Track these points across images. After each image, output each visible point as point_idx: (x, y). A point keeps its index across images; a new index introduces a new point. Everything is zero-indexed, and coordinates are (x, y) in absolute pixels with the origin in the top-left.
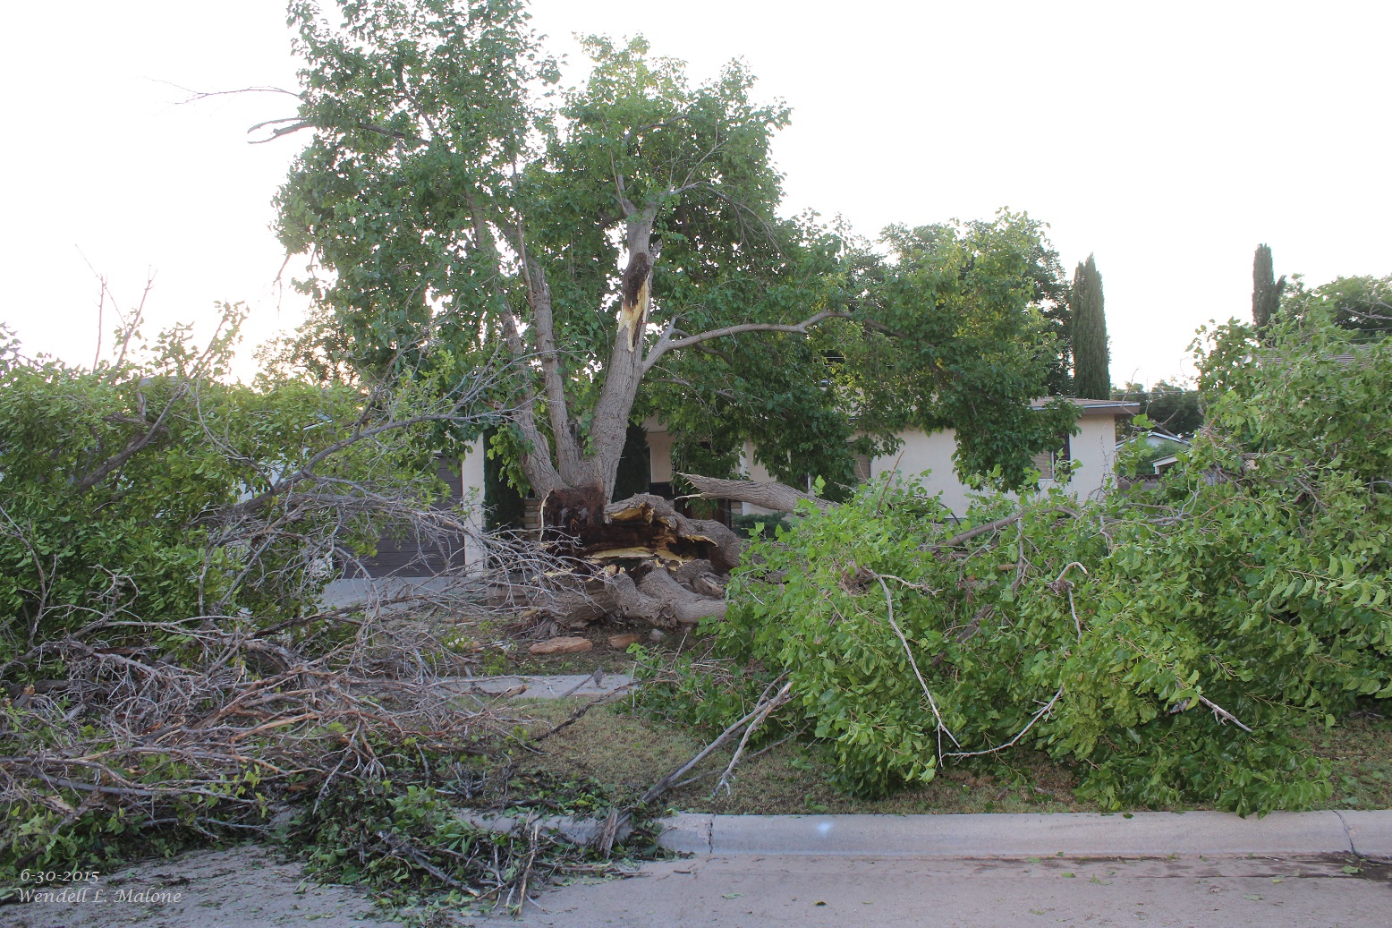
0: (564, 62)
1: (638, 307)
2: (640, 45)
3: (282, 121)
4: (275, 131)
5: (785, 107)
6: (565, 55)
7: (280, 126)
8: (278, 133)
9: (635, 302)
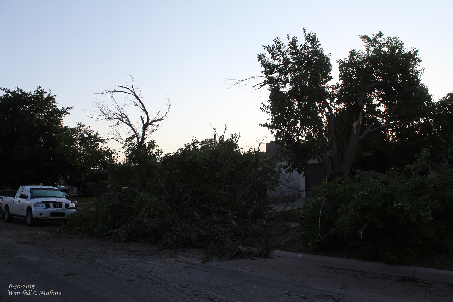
0: (331, 56)
1: (358, 121)
2: (380, 35)
3: (261, 83)
4: (260, 86)
5: (415, 50)
6: (330, 54)
7: (261, 85)
8: (261, 86)
9: (358, 120)
